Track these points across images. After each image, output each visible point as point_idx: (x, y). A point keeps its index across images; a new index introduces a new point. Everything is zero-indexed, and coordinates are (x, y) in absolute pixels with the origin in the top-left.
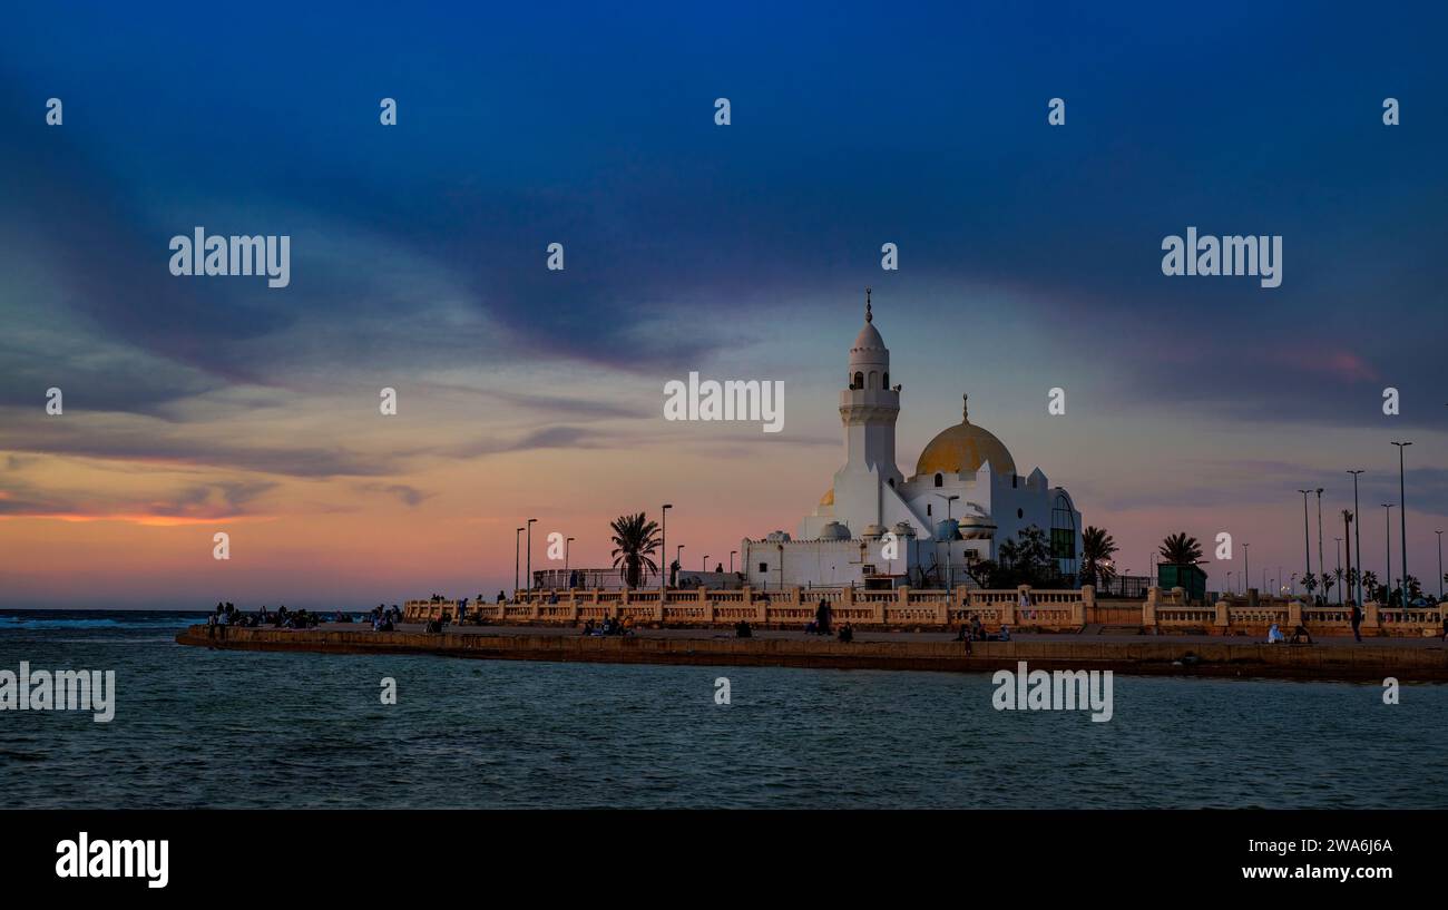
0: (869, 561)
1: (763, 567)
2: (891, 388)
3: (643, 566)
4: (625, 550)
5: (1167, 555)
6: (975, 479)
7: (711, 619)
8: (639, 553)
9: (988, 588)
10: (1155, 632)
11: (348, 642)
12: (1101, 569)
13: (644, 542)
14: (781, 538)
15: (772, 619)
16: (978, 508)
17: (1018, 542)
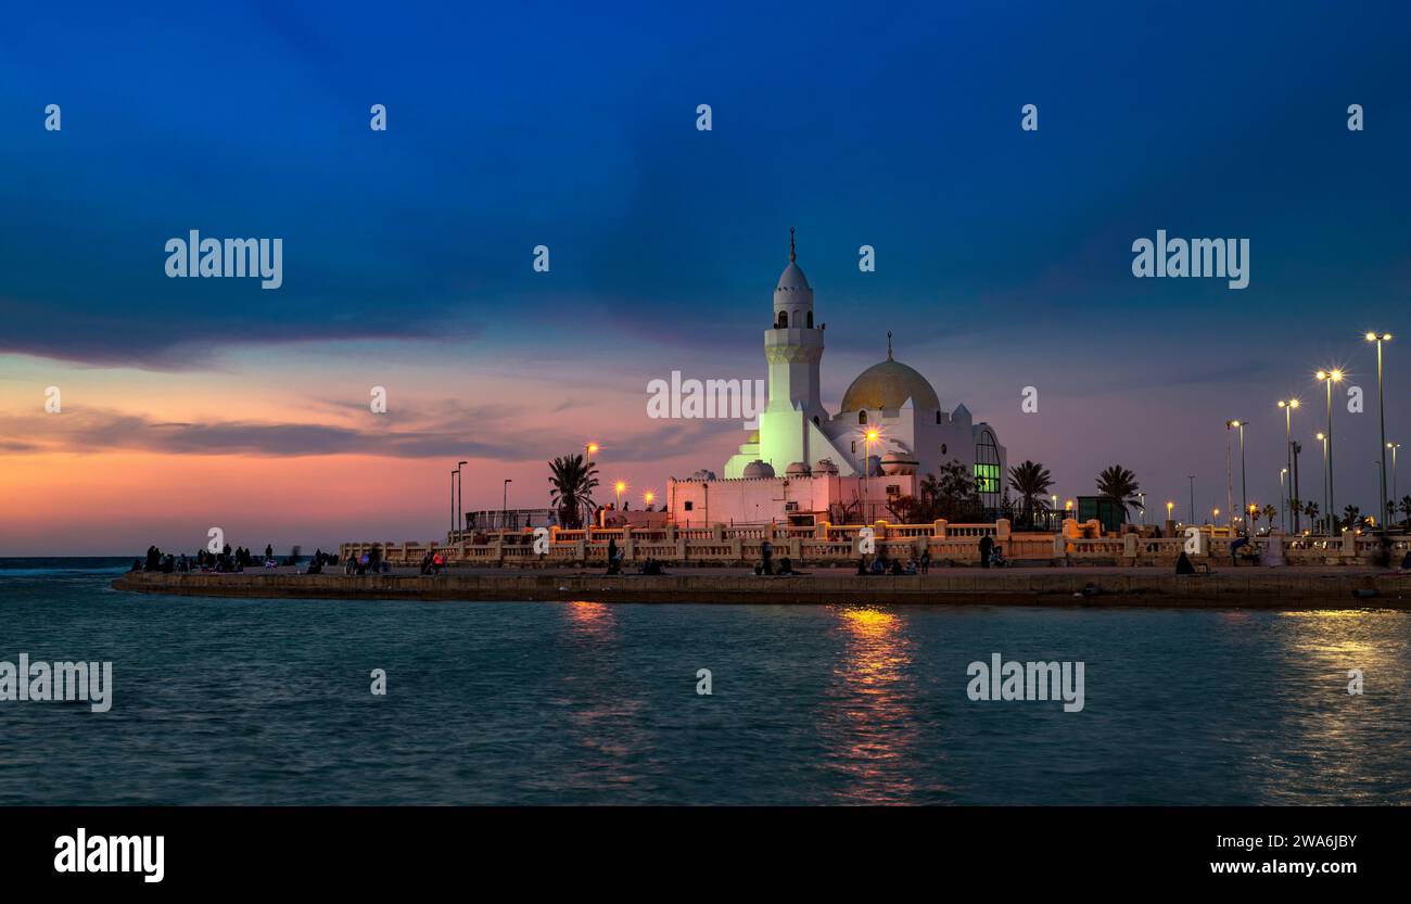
0: (792, 498)
1: (689, 506)
2: (815, 327)
3: (580, 507)
4: (563, 490)
5: (1104, 488)
6: (898, 416)
7: (632, 558)
8: (576, 493)
9: (910, 523)
10: (1065, 564)
11: (273, 584)
12: (1037, 503)
13: (581, 482)
14: (706, 477)
15: (692, 557)
16: (901, 444)
17: (939, 478)
